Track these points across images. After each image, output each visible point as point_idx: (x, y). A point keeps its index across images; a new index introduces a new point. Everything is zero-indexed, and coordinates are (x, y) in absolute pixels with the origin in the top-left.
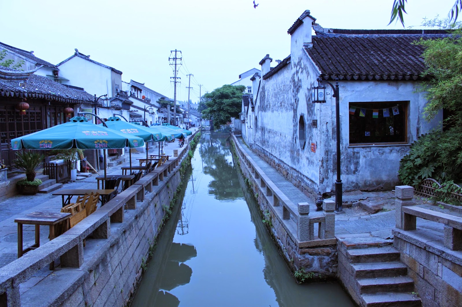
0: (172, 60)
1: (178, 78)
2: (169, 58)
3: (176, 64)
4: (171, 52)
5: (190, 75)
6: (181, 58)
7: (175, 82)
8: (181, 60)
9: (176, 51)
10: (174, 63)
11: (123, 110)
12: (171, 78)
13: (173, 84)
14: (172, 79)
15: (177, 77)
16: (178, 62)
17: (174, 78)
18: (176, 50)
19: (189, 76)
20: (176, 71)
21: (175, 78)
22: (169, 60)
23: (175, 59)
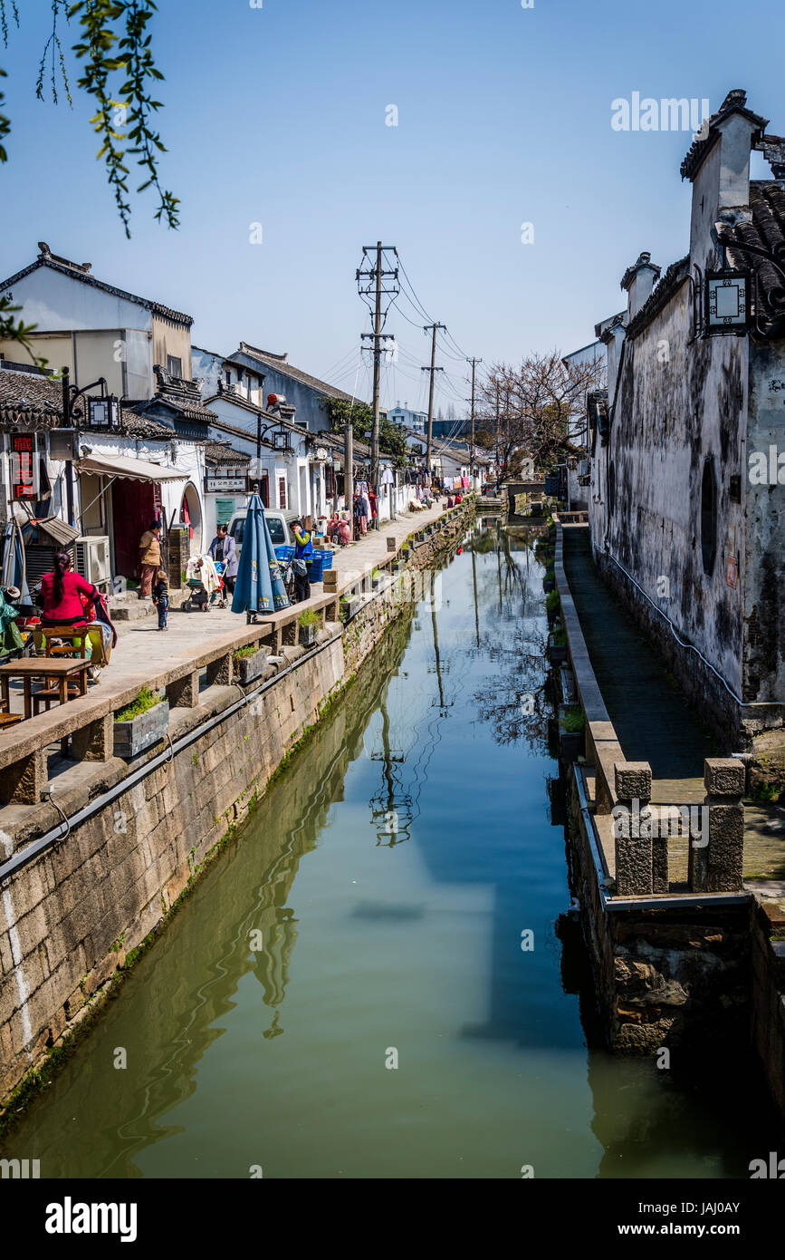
0: (368, 277)
1: (384, 337)
2: (359, 273)
3: (378, 293)
4: (366, 254)
5: (435, 327)
6: (397, 270)
7: (377, 352)
8: (396, 277)
9: (379, 249)
10: (374, 288)
11: (177, 441)
12: (363, 336)
13: (369, 356)
14: (367, 339)
15: (382, 333)
16: (387, 283)
17: (371, 337)
18: (379, 243)
19: (431, 330)
20: (378, 313)
21: (376, 337)
22: (358, 278)
23: (376, 274)
